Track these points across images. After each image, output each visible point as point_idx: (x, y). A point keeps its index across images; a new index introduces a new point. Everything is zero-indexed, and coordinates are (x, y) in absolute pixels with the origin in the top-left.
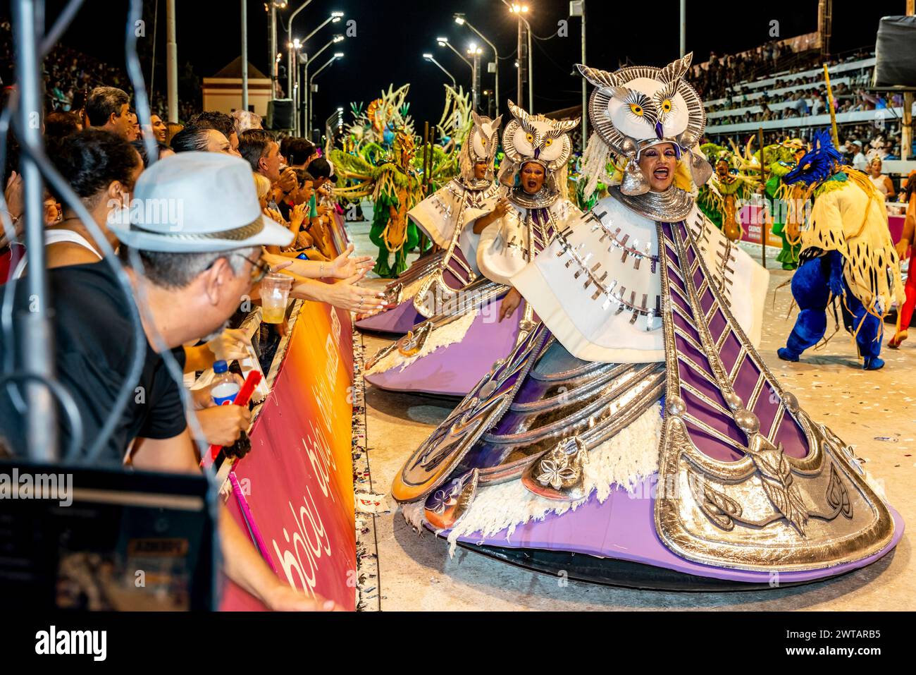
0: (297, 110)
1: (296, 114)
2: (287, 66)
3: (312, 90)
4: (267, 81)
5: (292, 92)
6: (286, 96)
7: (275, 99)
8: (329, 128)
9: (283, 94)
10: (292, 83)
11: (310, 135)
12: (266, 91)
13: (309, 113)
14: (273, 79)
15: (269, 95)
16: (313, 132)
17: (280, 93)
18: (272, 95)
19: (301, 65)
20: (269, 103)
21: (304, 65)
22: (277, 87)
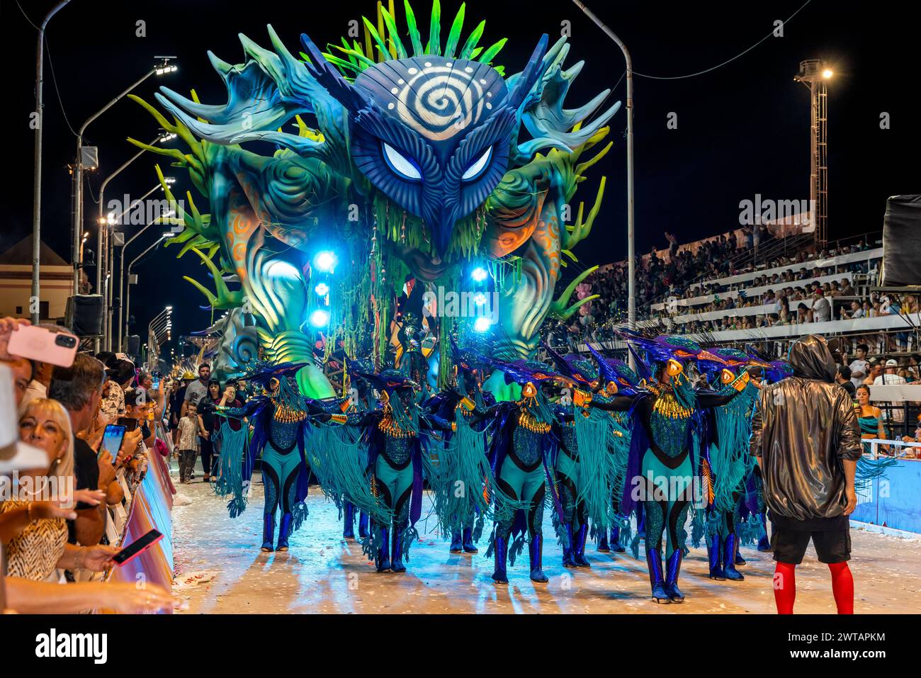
0: (109, 309)
1: (107, 315)
2: (96, 250)
3: (130, 282)
4: (68, 269)
5: (103, 284)
6: (94, 291)
7: (78, 295)
8: (153, 333)
9: (90, 287)
10: (102, 271)
11: (126, 343)
12: (67, 283)
13: (125, 314)
14: (77, 267)
15: (70, 287)
16: (130, 339)
17: (86, 285)
18: (74, 287)
19: (115, 247)
20: (69, 299)
21: (120, 247)
22: (81, 276)
